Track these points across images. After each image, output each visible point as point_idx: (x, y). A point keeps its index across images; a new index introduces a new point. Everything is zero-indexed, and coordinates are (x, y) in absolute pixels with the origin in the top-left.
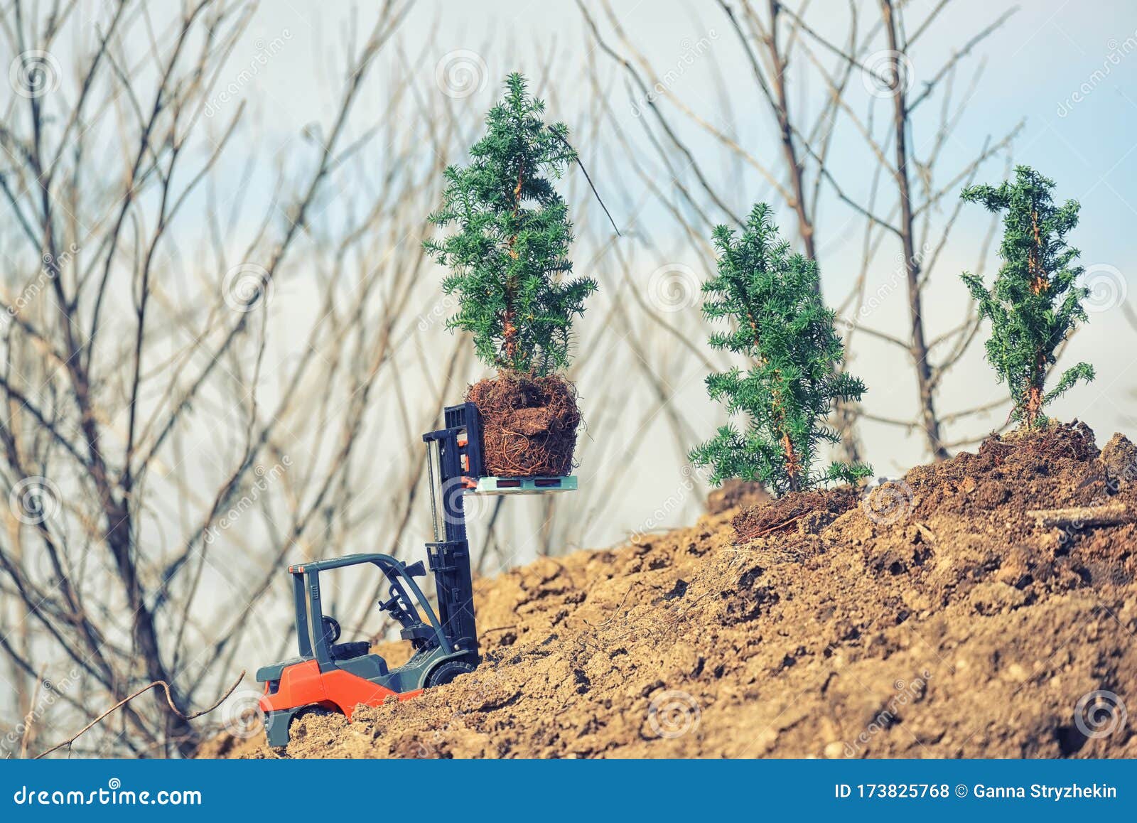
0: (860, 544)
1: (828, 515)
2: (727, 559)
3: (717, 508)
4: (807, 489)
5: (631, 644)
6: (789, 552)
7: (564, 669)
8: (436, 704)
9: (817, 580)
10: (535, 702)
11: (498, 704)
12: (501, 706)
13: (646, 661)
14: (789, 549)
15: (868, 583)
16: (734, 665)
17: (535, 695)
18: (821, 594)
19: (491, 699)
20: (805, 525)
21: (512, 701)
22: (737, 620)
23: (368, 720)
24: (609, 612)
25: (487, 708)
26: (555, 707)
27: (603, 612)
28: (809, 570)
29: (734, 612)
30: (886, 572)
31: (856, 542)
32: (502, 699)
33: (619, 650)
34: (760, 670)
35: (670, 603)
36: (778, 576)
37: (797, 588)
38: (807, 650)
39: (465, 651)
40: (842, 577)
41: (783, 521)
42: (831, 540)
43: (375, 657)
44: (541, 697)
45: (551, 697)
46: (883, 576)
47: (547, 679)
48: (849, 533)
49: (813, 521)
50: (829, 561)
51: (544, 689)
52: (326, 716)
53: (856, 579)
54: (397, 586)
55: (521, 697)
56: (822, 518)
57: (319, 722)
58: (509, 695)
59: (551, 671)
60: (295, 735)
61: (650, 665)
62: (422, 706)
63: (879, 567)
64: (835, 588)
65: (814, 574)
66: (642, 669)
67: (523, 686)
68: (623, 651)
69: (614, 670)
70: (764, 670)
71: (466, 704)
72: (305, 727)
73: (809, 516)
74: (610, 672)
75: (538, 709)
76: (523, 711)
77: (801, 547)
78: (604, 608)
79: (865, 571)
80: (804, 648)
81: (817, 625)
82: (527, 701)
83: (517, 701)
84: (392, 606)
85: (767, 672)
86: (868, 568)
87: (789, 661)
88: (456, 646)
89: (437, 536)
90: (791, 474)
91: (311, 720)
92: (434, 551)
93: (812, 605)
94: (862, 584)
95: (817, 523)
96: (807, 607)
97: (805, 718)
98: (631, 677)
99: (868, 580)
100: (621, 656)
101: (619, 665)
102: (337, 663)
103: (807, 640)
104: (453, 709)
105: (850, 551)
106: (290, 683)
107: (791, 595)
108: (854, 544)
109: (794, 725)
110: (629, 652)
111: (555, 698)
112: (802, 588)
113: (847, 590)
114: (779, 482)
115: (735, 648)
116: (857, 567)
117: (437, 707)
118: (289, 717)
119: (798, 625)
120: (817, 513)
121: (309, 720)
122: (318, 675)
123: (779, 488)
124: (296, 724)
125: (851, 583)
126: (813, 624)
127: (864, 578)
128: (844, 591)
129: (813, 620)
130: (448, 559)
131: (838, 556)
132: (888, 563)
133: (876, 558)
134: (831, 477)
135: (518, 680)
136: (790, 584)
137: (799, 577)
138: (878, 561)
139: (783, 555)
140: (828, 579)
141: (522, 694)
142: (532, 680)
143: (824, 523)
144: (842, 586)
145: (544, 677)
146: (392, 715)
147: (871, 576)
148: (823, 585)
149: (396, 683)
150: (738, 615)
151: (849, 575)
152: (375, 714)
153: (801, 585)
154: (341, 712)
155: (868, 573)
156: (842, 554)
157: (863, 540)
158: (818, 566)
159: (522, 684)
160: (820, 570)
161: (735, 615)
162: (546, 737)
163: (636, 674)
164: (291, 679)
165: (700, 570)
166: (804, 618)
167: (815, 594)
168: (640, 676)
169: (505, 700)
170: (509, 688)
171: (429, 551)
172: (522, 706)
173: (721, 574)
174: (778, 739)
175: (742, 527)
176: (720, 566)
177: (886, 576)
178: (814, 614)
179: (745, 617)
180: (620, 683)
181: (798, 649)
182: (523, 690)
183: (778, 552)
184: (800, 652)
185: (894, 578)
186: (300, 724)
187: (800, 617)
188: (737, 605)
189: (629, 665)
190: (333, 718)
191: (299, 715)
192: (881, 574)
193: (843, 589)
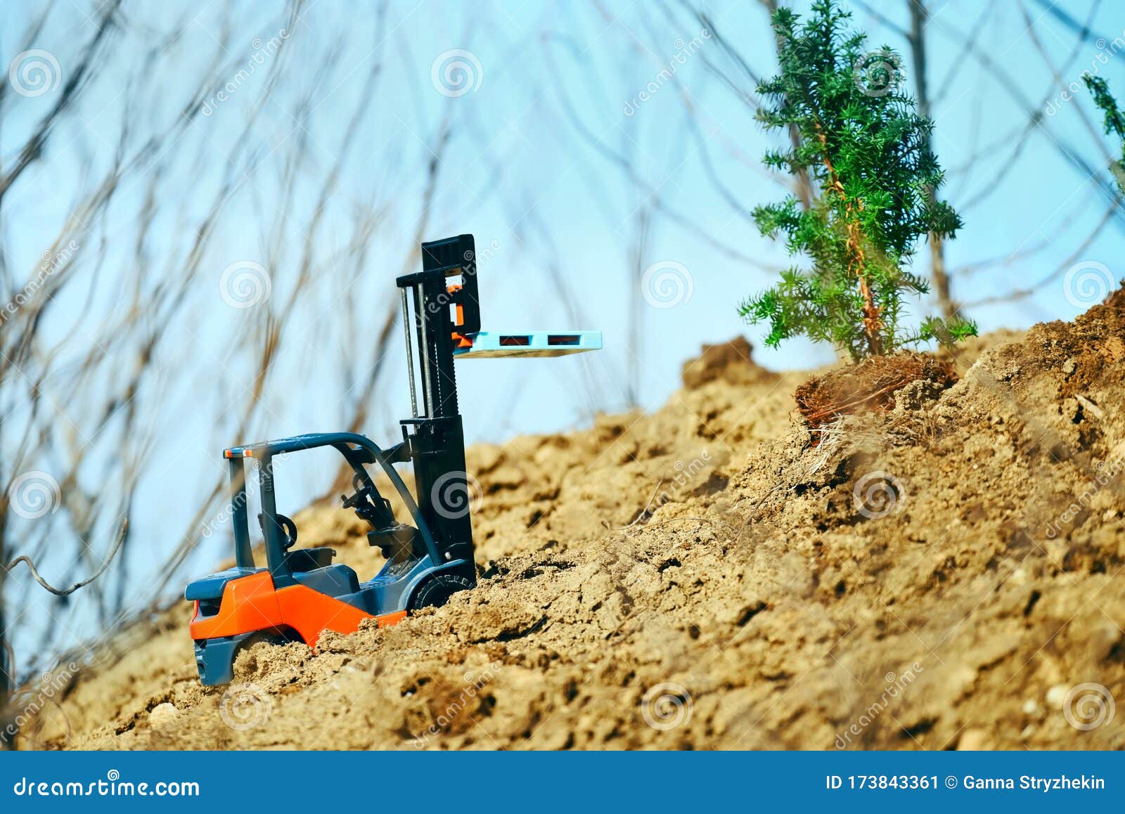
0: (1001, 422)
1: (931, 386)
2: (798, 442)
3: (695, 380)
4: (891, 352)
5: (686, 552)
6: (898, 433)
7: (602, 585)
8: (436, 632)
9: (948, 469)
10: (568, 628)
11: (521, 629)
12: (525, 634)
13: (715, 575)
14: (896, 429)
15: (1019, 474)
16: (860, 581)
17: (567, 619)
18: (958, 487)
19: (511, 624)
20: (905, 398)
21: (537, 628)
22: (840, 522)
23: (342, 651)
24: (607, 512)
25: (507, 635)
26: (597, 635)
27: (598, 511)
28: (936, 455)
29: (835, 511)
30: (1043, 459)
31: (996, 419)
32: (525, 624)
33: (669, 560)
34: (901, 587)
35: (710, 501)
36: (897, 464)
37: (923, 479)
38: (958, 561)
39: (459, 561)
40: (984, 465)
41: (868, 393)
42: (945, 417)
43: (343, 569)
44: (575, 622)
45: (589, 622)
46: (1039, 464)
47: (580, 598)
48: (972, 408)
49: (913, 394)
50: (960, 444)
51: (577, 611)
52: (283, 645)
53: (1003, 468)
54: (363, 476)
55: (549, 623)
56: (924, 390)
57: (274, 653)
58: (534, 619)
59: (584, 588)
60: (242, 670)
61: (721, 579)
62: (416, 633)
63: (1034, 453)
64: (976, 480)
65: (944, 461)
66: (711, 585)
67: (546, 608)
68: (675, 562)
69: (673, 587)
70: (908, 586)
71: (479, 630)
72: (255, 661)
73: (908, 387)
74: (668, 589)
75: (575, 638)
76: (554, 640)
77: (910, 427)
78: (599, 506)
79: (1014, 458)
80: (952, 559)
81: (964, 528)
82: (557, 627)
83: (544, 627)
84: (358, 503)
85: (912, 589)
86: (1019, 452)
87: (939, 575)
88: (447, 555)
89: (416, 411)
90: (869, 333)
91: (264, 652)
92: (411, 430)
93: (952, 502)
94: (1010, 475)
95: (919, 394)
96: (945, 504)
97: (1013, 653)
98: (697, 596)
99: (1019, 470)
100: (673, 568)
101: (680, 580)
102: (294, 576)
103: (956, 548)
104: (460, 636)
105: (988, 431)
106: (235, 602)
107: (916, 488)
108: (993, 422)
109: (999, 661)
110: (683, 563)
111: (594, 622)
112: (930, 480)
113: (991, 483)
114: (856, 343)
115: (854, 558)
116: (1004, 453)
117: (438, 634)
118: (233, 648)
119: (937, 529)
120: (918, 383)
121: (261, 650)
122: (271, 592)
123: (855, 351)
124: (244, 656)
125: (997, 473)
126: (958, 526)
127: (1014, 467)
128: (987, 484)
129: (957, 521)
130: (437, 440)
131: (972, 438)
132: (1046, 448)
133: (1028, 441)
134: (922, 338)
135: (539, 598)
136: (913, 475)
137: (924, 466)
138: (1032, 445)
139: (891, 436)
140: (964, 468)
141: (549, 618)
142: (560, 599)
143: (927, 396)
144: (985, 477)
145: (577, 595)
146: (376, 645)
147: (1024, 464)
148: (958, 476)
149: (371, 601)
150: (842, 514)
151: (994, 463)
152: (351, 643)
153: (928, 476)
154: (303, 641)
155: (1019, 459)
156: (978, 435)
157: (1006, 418)
158: (948, 451)
159: (546, 604)
160: (951, 456)
161: (838, 515)
162: (619, 676)
163: (703, 592)
164: (236, 598)
165: (759, 457)
166: (945, 519)
167: (952, 487)
168: (709, 594)
169: (530, 626)
170: (532, 610)
171: (404, 430)
172: (551, 634)
173: (791, 461)
174: (977, 681)
175: (811, 401)
176: (789, 451)
177: (1043, 464)
178: (958, 512)
179: (852, 517)
180: (681, 604)
181: (947, 560)
182: (550, 612)
183: (884, 433)
184: (949, 564)
185: (1053, 467)
186: (249, 657)
187: (938, 518)
188: (840, 502)
189: (694, 580)
190: (293, 649)
191: (246, 643)
192: (1035, 461)
193: (986, 481)
